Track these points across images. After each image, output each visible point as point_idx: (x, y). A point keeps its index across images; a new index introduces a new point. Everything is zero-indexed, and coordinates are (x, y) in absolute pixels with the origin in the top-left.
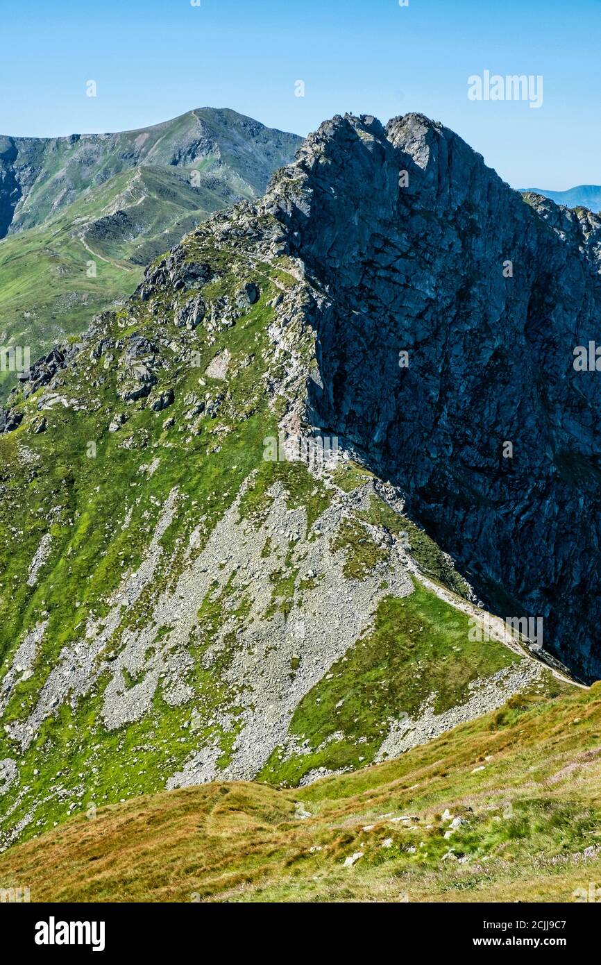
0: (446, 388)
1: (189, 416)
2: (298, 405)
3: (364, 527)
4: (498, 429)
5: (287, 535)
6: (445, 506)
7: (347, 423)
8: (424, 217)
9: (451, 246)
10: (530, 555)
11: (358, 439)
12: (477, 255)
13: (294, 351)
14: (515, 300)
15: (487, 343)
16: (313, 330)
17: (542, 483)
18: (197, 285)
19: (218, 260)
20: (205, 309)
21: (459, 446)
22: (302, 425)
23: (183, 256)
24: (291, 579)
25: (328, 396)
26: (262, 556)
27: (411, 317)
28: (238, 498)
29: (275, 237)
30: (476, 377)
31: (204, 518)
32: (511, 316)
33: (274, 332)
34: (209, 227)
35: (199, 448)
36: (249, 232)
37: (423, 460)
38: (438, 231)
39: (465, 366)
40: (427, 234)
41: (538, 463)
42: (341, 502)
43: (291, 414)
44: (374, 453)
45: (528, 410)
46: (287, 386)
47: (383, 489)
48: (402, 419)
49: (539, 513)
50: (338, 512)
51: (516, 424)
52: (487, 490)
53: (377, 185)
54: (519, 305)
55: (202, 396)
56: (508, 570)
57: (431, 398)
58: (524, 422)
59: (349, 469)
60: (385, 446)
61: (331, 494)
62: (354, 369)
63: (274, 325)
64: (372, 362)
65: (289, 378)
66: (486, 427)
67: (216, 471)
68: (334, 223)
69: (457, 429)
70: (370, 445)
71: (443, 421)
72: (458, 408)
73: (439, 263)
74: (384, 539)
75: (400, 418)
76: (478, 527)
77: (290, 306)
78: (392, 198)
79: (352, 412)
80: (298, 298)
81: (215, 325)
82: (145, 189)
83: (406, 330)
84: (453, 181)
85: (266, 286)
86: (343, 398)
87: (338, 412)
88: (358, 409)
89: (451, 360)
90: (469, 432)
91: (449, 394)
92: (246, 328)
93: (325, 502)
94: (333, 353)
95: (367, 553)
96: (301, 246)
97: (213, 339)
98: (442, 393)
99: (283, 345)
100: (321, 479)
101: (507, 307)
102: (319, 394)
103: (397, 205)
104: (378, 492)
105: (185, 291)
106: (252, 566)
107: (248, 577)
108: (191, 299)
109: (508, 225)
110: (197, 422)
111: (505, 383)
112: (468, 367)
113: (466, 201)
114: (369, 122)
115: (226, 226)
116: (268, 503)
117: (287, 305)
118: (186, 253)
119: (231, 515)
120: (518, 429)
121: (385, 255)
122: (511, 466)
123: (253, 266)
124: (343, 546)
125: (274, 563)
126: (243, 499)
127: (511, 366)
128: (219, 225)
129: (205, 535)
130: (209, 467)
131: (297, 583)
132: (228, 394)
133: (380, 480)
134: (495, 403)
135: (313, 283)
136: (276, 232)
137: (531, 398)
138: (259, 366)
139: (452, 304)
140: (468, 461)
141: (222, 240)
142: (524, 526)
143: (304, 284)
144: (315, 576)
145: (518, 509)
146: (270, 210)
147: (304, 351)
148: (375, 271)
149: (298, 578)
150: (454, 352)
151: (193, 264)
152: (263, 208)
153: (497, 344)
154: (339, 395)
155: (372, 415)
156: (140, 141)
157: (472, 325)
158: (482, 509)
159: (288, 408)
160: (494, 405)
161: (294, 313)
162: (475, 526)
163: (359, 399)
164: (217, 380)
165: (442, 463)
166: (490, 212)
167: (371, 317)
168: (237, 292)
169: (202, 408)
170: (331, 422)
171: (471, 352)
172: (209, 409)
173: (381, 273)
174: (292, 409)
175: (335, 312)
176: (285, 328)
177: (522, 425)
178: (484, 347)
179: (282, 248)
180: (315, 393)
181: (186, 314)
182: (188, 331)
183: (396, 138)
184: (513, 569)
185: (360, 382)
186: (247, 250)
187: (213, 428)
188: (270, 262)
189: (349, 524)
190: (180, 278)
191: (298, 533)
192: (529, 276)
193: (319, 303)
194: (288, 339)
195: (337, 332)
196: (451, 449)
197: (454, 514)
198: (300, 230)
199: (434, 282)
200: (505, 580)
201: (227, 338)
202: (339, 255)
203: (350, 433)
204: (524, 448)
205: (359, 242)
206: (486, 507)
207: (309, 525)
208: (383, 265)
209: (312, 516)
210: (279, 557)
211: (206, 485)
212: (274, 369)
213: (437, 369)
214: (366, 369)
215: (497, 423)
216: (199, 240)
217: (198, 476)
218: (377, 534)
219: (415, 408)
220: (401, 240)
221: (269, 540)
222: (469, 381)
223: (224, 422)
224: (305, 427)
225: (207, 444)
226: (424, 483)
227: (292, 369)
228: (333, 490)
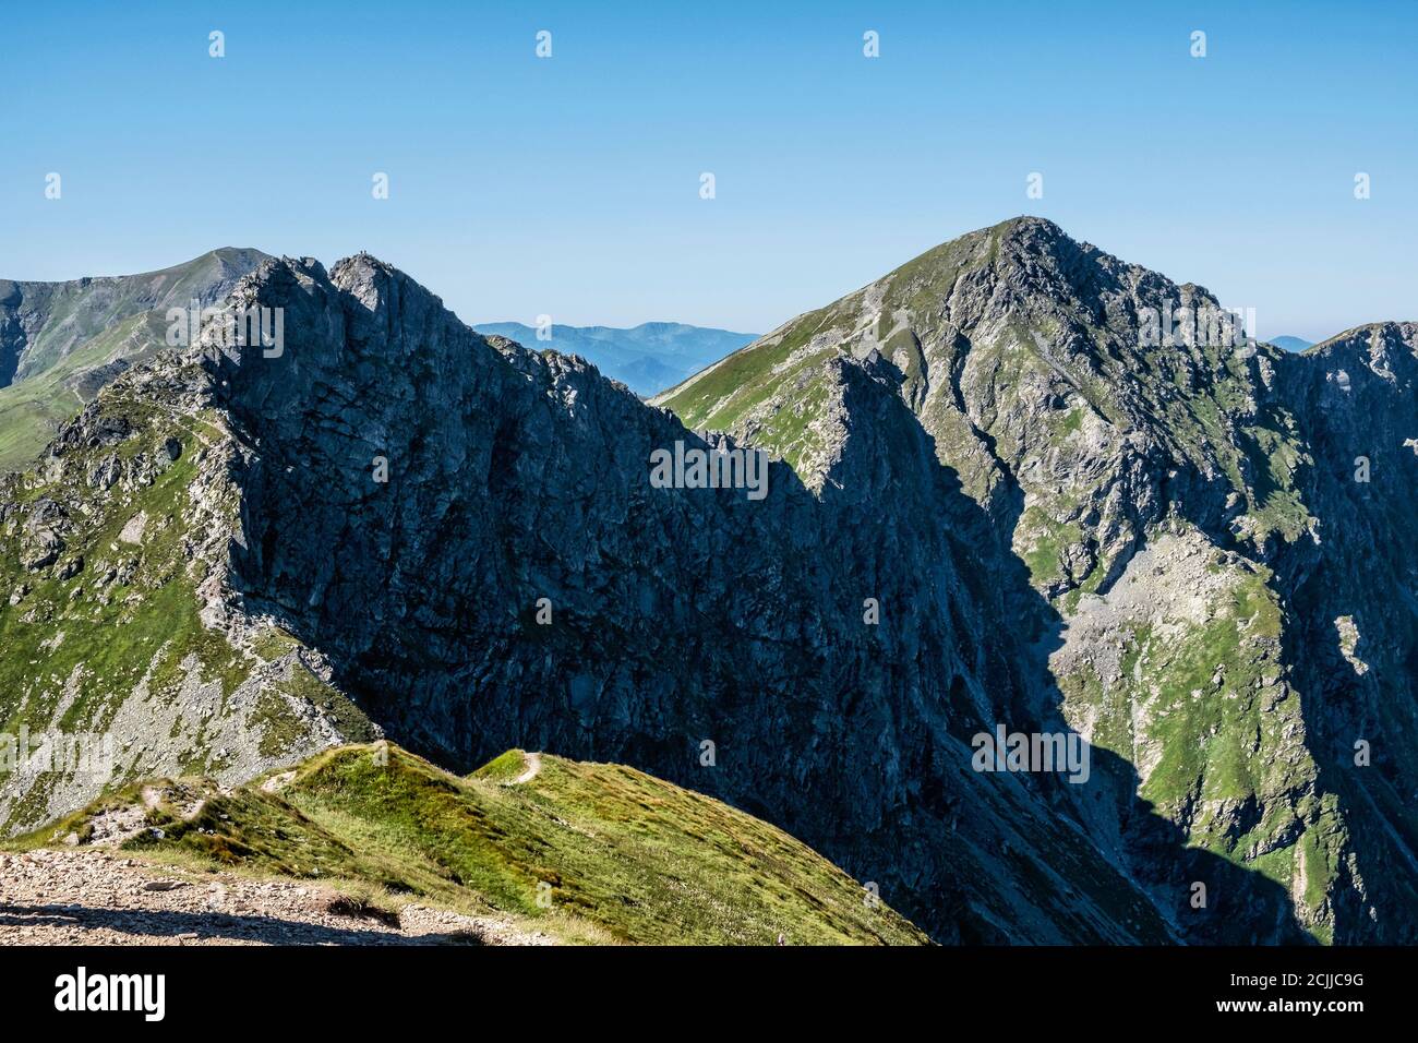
0: (399, 543)
1: (99, 585)
2: (219, 569)
3: (284, 700)
4: (456, 586)
5: (199, 712)
6: (389, 672)
7: (277, 586)
8: (373, 364)
9: (403, 394)
10: (493, 719)
11: (289, 603)
12: (432, 403)
13: (217, 511)
14: (477, 448)
15: (443, 495)
16: (239, 487)
17: (503, 643)
18: (113, 442)
19: (137, 414)
20: (121, 467)
21: (412, 606)
22: (222, 591)
23: (98, 410)
24: (201, 760)
25: (256, 558)
26: (171, 736)
27: (359, 469)
28: (148, 672)
29: (200, 389)
30: (431, 531)
31: (110, 696)
32: (473, 466)
33: (196, 491)
34: (129, 379)
35: (108, 619)
36: (172, 383)
37: (366, 623)
38: (387, 378)
39: (419, 520)
40: (375, 382)
41: (500, 621)
42: (260, 673)
43: (211, 578)
44: (309, 616)
45: (488, 565)
46: (207, 549)
47: (309, 657)
48: (342, 579)
49: (501, 674)
50: (257, 684)
51: (475, 581)
52: (444, 651)
53: (317, 331)
54: (481, 454)
55: (113, 562)
56: (463, 737)
57: (382, 555)
58: (484, 577)
59: (272, 636)
60: (322, 611)
61: (251, 664)
62: (286, 528)
63: (196, 482)
64: (308, 519)
65: (210, 540)
66: (442, 585)
67: (126, 644)
68: (268, 371)
69: (412, 588)
70: (305, 609)
71: (395, 579)
72: (412, 565)
73: (389, 411)
74: (305, 712)
75: (338, 579)
76: (428, 694)
77: (213, 462)
78: (337, 344)
79: (284, 575)
80: (223, 454)
81: (131, 484)
82: (152, 335)
83: (353, 484)
84: (406, 325)
85: (189, 442)
86: (273, 560)
87: (268, 574)
88: (291, 570)
89: (403, 515)
90: (423, 591)
91: (402, 551)
92: (166, 486)
93: (243, 674)
94: (262, 512)
95: (287, 727)
96: (231, 398)
97: (129, 500)
98: (394, 549)
99: (205, 505)
100: (241, 648)
101: (468, 456)
102: (242, 556)
103: (343, 351)
104: (302, 660)
105: (100, 448)
106: (160, 747)
107: (154, 759)
108: (106, 457)
109: (469, 370)
110: (107, 591)
111: (463, 537)
112: (423, 521)
113: (421, 346)
114: (309, 264)
115: (147, 377)
116: (180, 677)
117: (210, 461)
118: (102, 407)
119: (139, 692)
120: (478, 585)
121: (328, 405)
122: (469, 625)
123: (176, 420)
124: (260, 721)
125: (184, 743)
126: (153, 674)
127: (468, 519)
128: (139, 377)
129: (109, 715)
130: (118, 639)
131: (208, 764)
132: (143, 560)
133: (305, 648)
134: (452, 559)
135: (242, 438)
136: (202, 382)
137: (492, 552)
138: (177, 526)
139: (404, 454)
140: (423, 622)
141: (143, 392)
142: (485, 690)
143: (230, 438)
144: (228, 755)
145: (478, 670)
146: (195, 360)
147: (228, 510)
148: (318, 422)
149: (209, 757)
150: (407, 506)
151: (109, 419)
152: (189, 358)
153: (454, 496)
154: (269, 555)
155: (307, 577)
156: (157, 284)
157: (426, 477)
158: (432, 673)
159: (207, 572)
160: (451, 561)
161: (217, 470)
162: (424, 692)
163: (292, 559)
164: (131, 544)
165: (388, 626)
166: (449, 357)
167: (313, 471)
168: (157, 448)
169: (113, 575)
170: (258, 585)
171: (426, 505)
172: (121, 577)
173: (326, 424)
174: (212, 573)
175: (264, 467)
176: (207, 486)
177: (481, 580)
178: (439, 500)
179: (208, 400)
180: (238, 555)
181: (100, 473)
182: (102, 492)
183: (341, 282)
184: (469, 736)
185: (293, 542)
186: (169, 403)
187: (124, 597)
188: (194, 415)
189: (268, 696)
190: (94, 434)
191: (211, 709)
192: (492, 424)
193: (247, 458)
194: (210, 498)
195: (267, 489)
196: (404, 610)
197: (400, 680)
198: (229, 380)
199: (384, 432)
200: (460, 746)
201: (144, 499)
202: (275, 406)
203: (282, 597)
204: (483, 605)
205: (300, 392)
206: (436, 671)
207: (224, 700)
208: (327, 414)
209: (228, 689)
210: (190, 736)
211: (114, 659)
212: (194, 531)
213: (388, 524)
214: (300, 527)
215: (454, 580)
216: (117, 393)
217: (106, 650)
218: (298, 706)
219: (358, 567)
220: (347, 388)
221: (179, 718)
222: (423, 536)
223: (137, 590)
224: (226, 592)
225: (117, 614)
226: (366, 648)
227: (215, 530)
228: (252, 660)
